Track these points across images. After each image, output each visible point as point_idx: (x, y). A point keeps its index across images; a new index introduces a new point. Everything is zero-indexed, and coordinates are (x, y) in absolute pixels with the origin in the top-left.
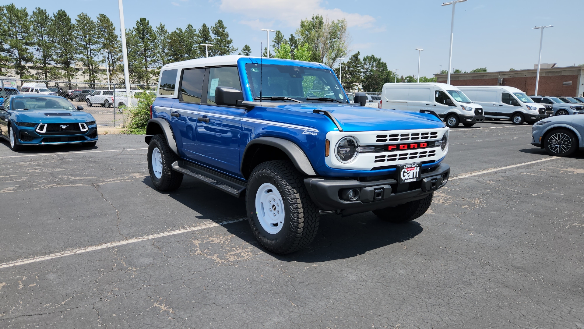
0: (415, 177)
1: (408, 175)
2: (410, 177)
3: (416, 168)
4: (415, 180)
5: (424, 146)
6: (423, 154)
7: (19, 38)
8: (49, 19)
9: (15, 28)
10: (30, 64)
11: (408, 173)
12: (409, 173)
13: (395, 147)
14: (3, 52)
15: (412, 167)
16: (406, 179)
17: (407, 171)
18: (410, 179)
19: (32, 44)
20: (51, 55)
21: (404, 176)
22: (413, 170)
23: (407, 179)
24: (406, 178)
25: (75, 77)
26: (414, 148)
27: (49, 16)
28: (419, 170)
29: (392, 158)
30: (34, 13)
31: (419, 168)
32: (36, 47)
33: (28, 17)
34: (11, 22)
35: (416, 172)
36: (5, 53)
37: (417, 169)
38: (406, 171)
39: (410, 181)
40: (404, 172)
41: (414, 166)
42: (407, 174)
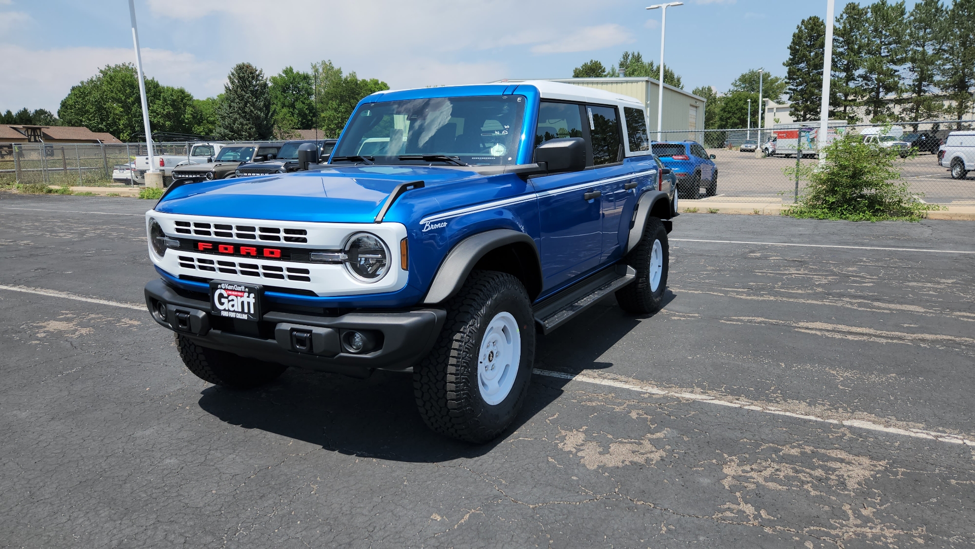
0: (246, 311)
1: (231, 303)
2: (235, 308)
3: (246, 294)
4: (245, 317)
5: (273, 256)
6: (273, 272)
7: (883, 55)
8: (942, 10)
9: (881, 39)
10: (892, 96)
11: (230, 298)
12: (233, 300)
13: (210, 246)
14: (853, 81)
15: (234, 291)
16: (225, 310)
17: (229, 295)
18: (234, 311)
19: (902, 61)
20: (931, 76)
21: (222, 304)
22: (241, 297)
23: (229, 311)
24: (226, 306)
25: (971, 111)
26: (248, 255)
27: (942, 6)
28: (253, 301)
29: (205, 265)
30: (917, 6)
31: (252, 295)
32: (909, 65)
33: (906, 16)
34: (876, 30)
35: (249, 303)
36: (855, 82)
37: (248, 297)
38: (226, 295)
39: (232, 315)
40: (221, 296)
41: (239, 289)
42: (229, 301)
